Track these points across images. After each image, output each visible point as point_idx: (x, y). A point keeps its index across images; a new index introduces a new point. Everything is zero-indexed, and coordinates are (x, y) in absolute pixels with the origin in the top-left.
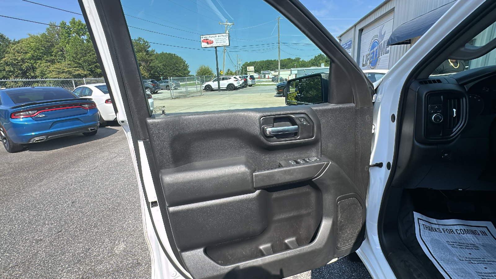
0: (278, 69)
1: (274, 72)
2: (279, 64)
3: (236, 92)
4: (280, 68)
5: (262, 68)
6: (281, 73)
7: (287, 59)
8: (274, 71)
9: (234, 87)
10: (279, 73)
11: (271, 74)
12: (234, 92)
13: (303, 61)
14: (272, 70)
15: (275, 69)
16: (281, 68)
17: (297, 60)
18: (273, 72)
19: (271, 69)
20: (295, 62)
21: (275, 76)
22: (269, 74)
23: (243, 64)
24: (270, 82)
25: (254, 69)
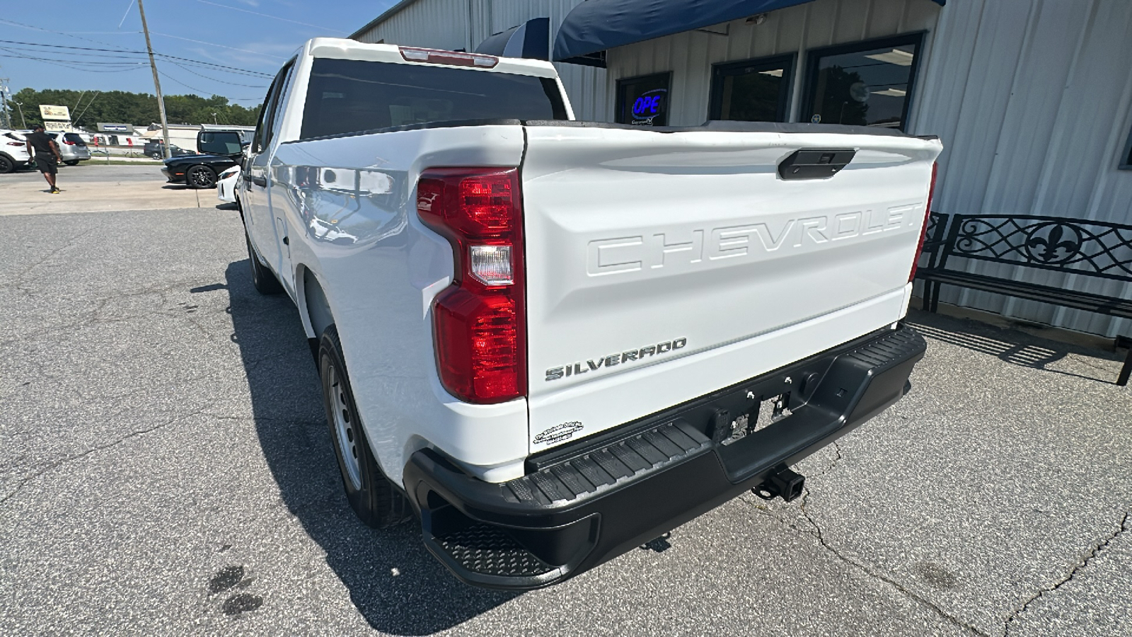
0: (159, 121)
1: (148, 130)
2: (162, 108)
3: (26, 176)
4: (167, 120)
5: (100, 114)
6: (171, 133)
7: (186, 96)
8: (147, 127)
9: (9, 163)
10: (165, 133)
11: (135, 134)
12: (19, 178)
13: (235, 107)
14: (140, 124)
15: (150, 123)
16: (169, 121)
17: (219, 102)
18: (143, 130)
19: (135, 120)
20: (211, 106)
21: (151, 140)
22: (131, 134)
23: (15, 94)
24: (138, 157)
25: (70, 113)
